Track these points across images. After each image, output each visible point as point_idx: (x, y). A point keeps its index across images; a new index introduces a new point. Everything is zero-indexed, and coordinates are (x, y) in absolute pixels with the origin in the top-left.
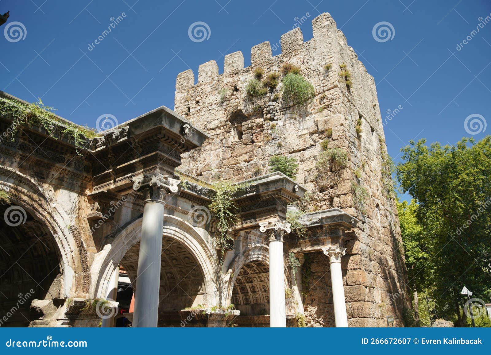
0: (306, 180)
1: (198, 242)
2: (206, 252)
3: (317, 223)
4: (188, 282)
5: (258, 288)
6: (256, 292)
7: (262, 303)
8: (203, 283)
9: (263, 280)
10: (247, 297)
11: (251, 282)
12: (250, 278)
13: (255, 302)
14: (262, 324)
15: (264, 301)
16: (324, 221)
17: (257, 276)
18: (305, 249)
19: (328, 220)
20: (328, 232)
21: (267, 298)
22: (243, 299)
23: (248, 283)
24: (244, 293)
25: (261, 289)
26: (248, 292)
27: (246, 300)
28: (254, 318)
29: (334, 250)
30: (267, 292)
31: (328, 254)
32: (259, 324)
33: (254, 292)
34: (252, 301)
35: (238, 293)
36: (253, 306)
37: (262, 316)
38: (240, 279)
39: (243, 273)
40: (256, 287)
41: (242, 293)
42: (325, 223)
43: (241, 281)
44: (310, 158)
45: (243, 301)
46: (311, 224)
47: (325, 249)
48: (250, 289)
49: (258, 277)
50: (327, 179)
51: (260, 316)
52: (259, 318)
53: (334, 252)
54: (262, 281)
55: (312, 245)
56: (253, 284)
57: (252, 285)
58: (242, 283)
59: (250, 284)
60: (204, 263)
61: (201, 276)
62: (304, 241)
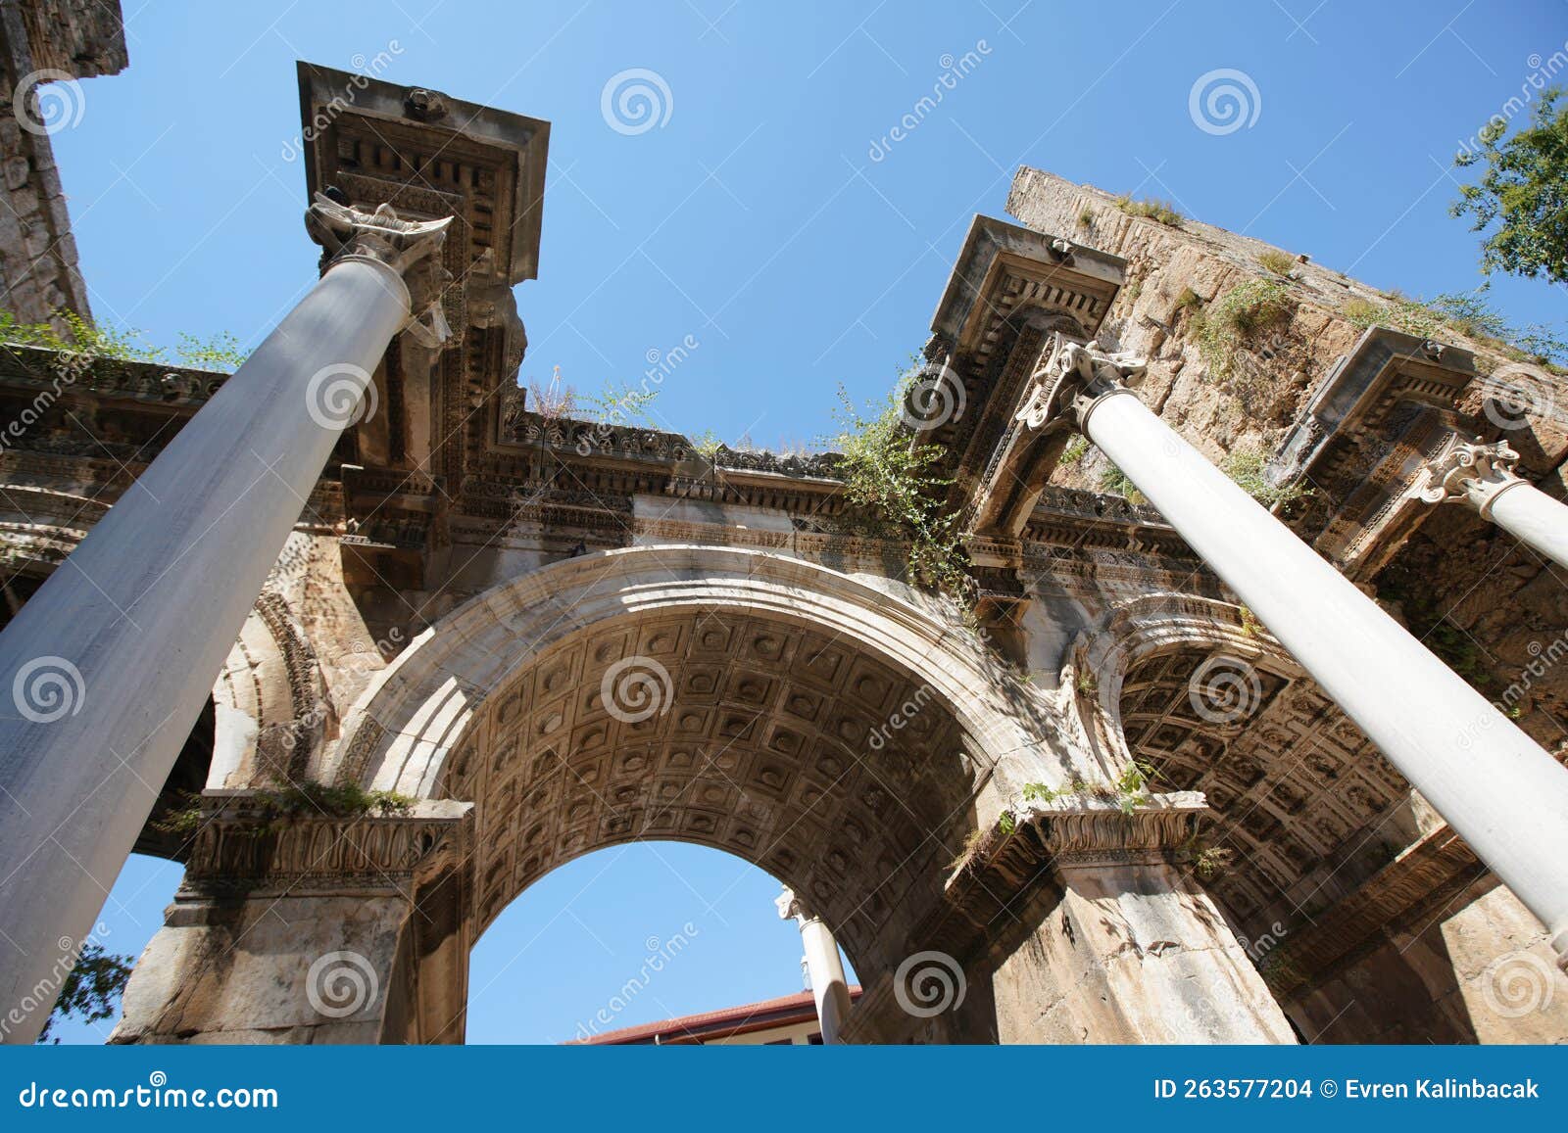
0: (1224, 440)
1: (870, 608)
2: (920, 630)
3: (1315, 441)
4: (928, 775)
5: (1298, 779)
6: (1301, 800)
7: (1357, 827)
8: (965, 737)
9: (1288, 736)
10: (1292, 842)
11: (1259, 775)
12: (1242, 761)
13: (1330, 842)
14: (1420, 903)
15: (1359, 816)
16: (1330, 416)
17: (1258, 739)
18: (1354, 555)
19: (1343, 399)
20: (1382, 437)
21: (1360, 797)
22: (1282, 859)
23: (1249, 785)
24: (1269, 831)
25: (1311, 780)
26: (1278, 822)
27: (1295, 853)
28: (1365, 896)
29: (1456, 461)
30: (1339, 773)
31: (1449, 493)
32: (1407, 912)
33: (1297, 805)
34: (1319, 847)
35: (1250, 849)
36: (1331, 861)
37: (1389, 865)
38: (1218, 789)
39: (1204, 754)
40: (1289, 783)
41: (1262, 838)
42: (1342, 420)
43: (1227, 794)
44: (1193, 395)
45: (1288, 864)
46: (1301, 461)
47: (1422, 487)
48: (1277, 804)
49: (1263, 735)
50: (1273, 378)
51: (1384, 872)
52: (1383, 882)
53: (1462, 470)
54: (1288, 745)
55: (1363, 521)
56: (1269, 777)
57: (1271, 784)
58: (1232, 802)
59: (1262, 785)
60: (925, 664)
61: (942, 714)
62: (1326, 533)
